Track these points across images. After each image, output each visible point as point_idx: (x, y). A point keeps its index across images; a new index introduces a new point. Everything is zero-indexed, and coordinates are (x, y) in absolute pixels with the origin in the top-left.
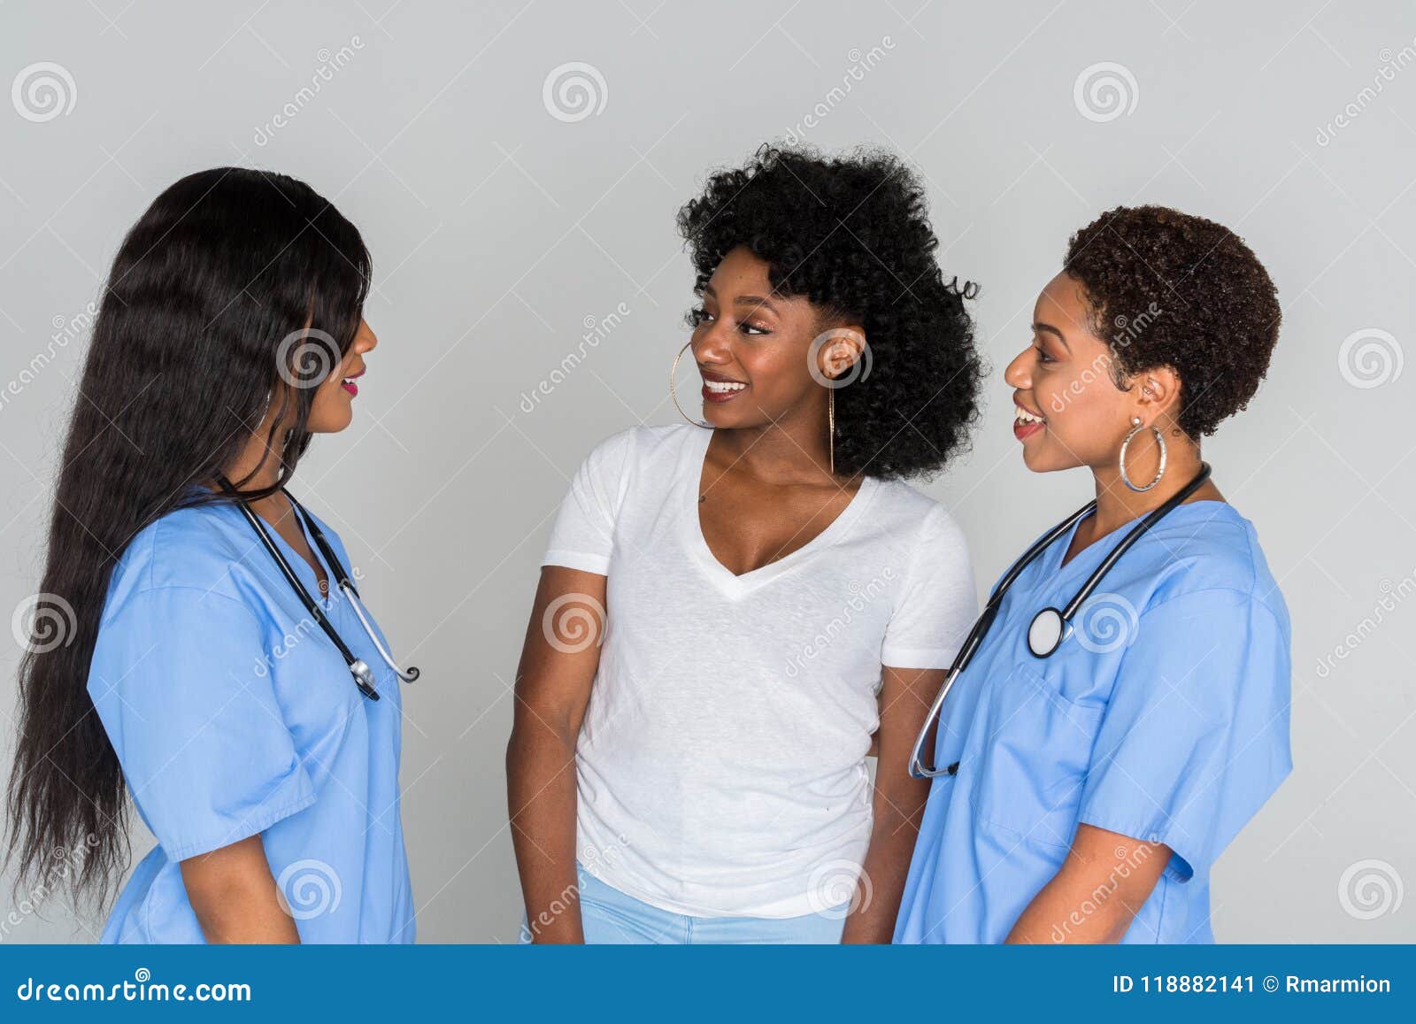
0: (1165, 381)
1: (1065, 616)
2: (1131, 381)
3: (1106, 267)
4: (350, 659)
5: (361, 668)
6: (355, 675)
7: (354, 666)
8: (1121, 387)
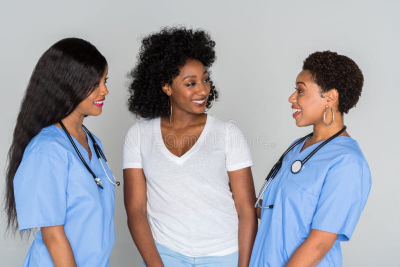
0: (334, 93)
1: (303, 163)
2: (324, 95)
3: (315, 64)
4: (95, 177)
5: (98, 180)
6: (96, 182)
7: (96, 179)
8: (322, 97)
